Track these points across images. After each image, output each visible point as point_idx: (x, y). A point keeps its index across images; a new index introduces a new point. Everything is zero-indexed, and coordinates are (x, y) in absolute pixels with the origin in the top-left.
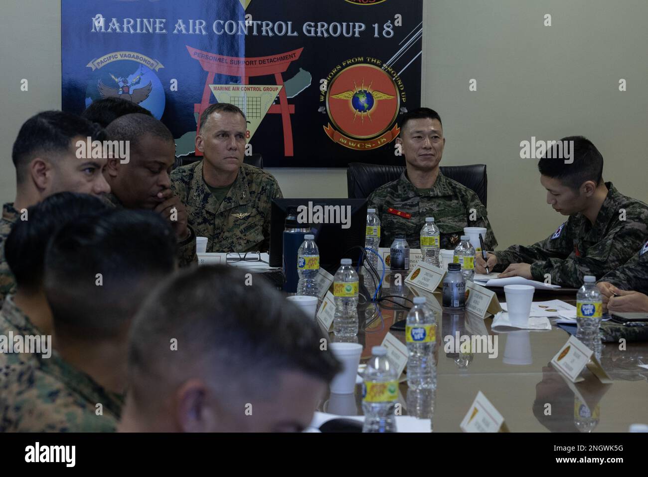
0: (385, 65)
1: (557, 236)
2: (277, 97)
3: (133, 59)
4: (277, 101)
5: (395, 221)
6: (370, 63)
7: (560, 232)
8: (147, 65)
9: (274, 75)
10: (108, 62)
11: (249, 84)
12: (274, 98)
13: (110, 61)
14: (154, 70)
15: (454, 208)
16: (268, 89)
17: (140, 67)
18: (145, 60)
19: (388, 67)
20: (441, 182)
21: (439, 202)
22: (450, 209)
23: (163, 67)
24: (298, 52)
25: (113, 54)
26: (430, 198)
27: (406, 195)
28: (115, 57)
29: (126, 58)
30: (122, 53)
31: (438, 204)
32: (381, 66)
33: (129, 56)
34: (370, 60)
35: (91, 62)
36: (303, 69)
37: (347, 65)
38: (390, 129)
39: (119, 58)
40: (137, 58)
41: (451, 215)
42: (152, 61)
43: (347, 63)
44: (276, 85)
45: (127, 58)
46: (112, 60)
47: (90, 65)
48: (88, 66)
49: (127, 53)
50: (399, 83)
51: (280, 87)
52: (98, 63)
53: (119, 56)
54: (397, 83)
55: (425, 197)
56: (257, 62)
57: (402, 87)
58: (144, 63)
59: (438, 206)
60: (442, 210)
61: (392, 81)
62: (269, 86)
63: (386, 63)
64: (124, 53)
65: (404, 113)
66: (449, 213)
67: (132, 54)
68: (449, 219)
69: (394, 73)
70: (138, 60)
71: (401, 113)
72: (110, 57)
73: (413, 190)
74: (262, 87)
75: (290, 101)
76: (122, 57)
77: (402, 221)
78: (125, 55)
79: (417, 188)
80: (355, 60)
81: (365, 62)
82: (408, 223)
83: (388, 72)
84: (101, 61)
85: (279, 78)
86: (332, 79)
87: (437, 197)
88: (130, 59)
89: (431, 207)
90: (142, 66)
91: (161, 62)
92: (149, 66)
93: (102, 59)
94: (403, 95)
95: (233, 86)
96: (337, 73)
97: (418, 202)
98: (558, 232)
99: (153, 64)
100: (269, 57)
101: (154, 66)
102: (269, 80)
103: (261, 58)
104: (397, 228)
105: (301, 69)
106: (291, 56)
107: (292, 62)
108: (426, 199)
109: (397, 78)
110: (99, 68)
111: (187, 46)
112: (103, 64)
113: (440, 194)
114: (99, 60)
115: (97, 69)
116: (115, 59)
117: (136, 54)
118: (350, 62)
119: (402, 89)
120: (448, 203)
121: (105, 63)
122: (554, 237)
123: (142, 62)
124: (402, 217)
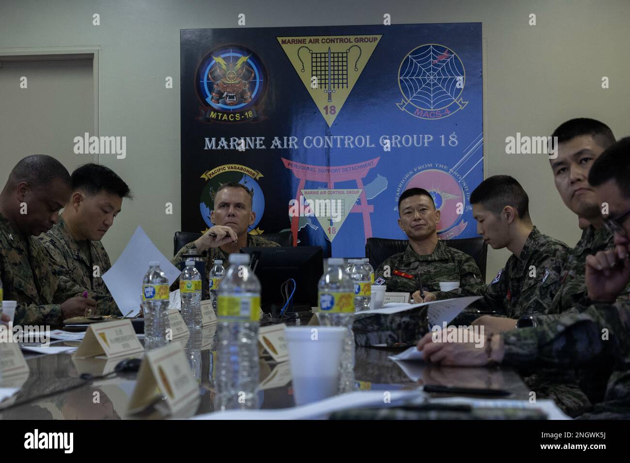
0: (451, 170)
1: (497, 281)
2: (358, 199)
3: (238, 170)
4: (359, 202)
5: (399, 281)
6: (438, 168)
7: (499, 277)
8: (249, 175)
9: (355, 180)
10: (218, 173)
11: (334, 189)
12: (356, 199)
13: (219, 173)
14: (255, 179)
15: (449, 269)
16: (350, 192)
17: (244, 176)
18: (248, 171)
19: (454, 171)
20: (439, 250)
21: (437, 265)
22: (446, 270)
23: (262, 176)
24: (376, 161)
25: (222, 167)
26: (428, 262)
27: (408, 261)
28: (224, 169)
29: (232, 170)
30: (229, 166)
31: (435, 267)
32: (448, 171)
33: (235, 168)
34: (438, 166)
35: (204, 174)
36: (380, 175)
37: (418, 171)
38: (457, 224)
39: (227, 170)
40: (242, 169)
41: (446, 275)
42: (253, 172)
43: (418, 169)
44: (357, 188)
45: (234, 170)
46: (221, 171)
47: (203, 176)
48: (201, 177)
49: (233, 166)
50: (464, 185)
51: (361, 191)
52: (210, 175)
53: (226, 168)
54: (462, 185)
55: (423, 261)
56: (341, 170)
57: (467, 188)
58: (247, 173)
59: (435, 268)
60: (437, 271)
61: (458, 183)
62: (352, 190)
63: (452, 168)
64: (231, 165)
65: (470, 211)
66: (444, 273)
67: (237, 166)
68: (444, 278)
69: (459, 177)
70: (243, 171)
71: (466, 211)
72: (219, 169)
73: (414, 256)
74: (345, 191)
75: (369, 202)
76: (229, 169)
77: (405, 280)
78: (232, 167)
79: (418, 255)
80: (425, 166)
81: (434, 167)
82: (409, 283)
83: (454, 175)
84: (212, 173)
85: (359, 182)
86: (405, 183)
87: (435, 261)
88: (236, 170)
89: (428, 269)
90: (245, 176)
91: (261, 172)
92: (251, 175)
93: (213, 171)
94: (468, 195)
95: (321, 190)
96: (409, 177)
97: (418, 266)
98: (498, 276)
99: (254, 174)
100: (352, 166)
101: (255, 175)
102: (351, 185)
103: (345, 167)
104: (400, 286)
105: (378, 175)
106: (369, 164)
107: (370, 169)
108: (425, 263)
109: (462, 180)
110: (210, 178)
111: (282, 158)
112: (214, 175)
113: (437, 259)
114: (211, 172)
115: (209, 179)
116: (224, 171)
117: (240, 166)
118: (421, 168)
119: (467, 190)
120: (445, 265)
121: (216, 174)
122: (494, 282)
123: (245, 172)
124: (405, 278)
